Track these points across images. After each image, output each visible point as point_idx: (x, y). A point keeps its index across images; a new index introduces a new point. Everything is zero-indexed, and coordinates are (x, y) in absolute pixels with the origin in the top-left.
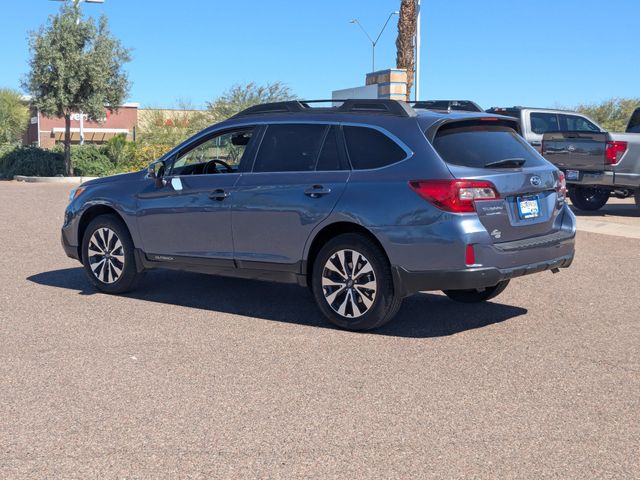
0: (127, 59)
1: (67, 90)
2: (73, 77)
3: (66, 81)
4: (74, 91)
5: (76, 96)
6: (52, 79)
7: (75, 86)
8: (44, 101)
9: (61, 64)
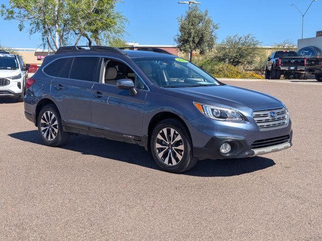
0: (217, 28)
1: (194, 42)
2: (196, 36)
3: (194, 38)
4: (196, 42)
5: (197, 44)
6: (189, 37)
7: (197, 40)
8: (185, 46)
9: (192, 31)
